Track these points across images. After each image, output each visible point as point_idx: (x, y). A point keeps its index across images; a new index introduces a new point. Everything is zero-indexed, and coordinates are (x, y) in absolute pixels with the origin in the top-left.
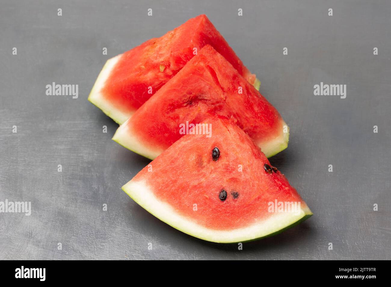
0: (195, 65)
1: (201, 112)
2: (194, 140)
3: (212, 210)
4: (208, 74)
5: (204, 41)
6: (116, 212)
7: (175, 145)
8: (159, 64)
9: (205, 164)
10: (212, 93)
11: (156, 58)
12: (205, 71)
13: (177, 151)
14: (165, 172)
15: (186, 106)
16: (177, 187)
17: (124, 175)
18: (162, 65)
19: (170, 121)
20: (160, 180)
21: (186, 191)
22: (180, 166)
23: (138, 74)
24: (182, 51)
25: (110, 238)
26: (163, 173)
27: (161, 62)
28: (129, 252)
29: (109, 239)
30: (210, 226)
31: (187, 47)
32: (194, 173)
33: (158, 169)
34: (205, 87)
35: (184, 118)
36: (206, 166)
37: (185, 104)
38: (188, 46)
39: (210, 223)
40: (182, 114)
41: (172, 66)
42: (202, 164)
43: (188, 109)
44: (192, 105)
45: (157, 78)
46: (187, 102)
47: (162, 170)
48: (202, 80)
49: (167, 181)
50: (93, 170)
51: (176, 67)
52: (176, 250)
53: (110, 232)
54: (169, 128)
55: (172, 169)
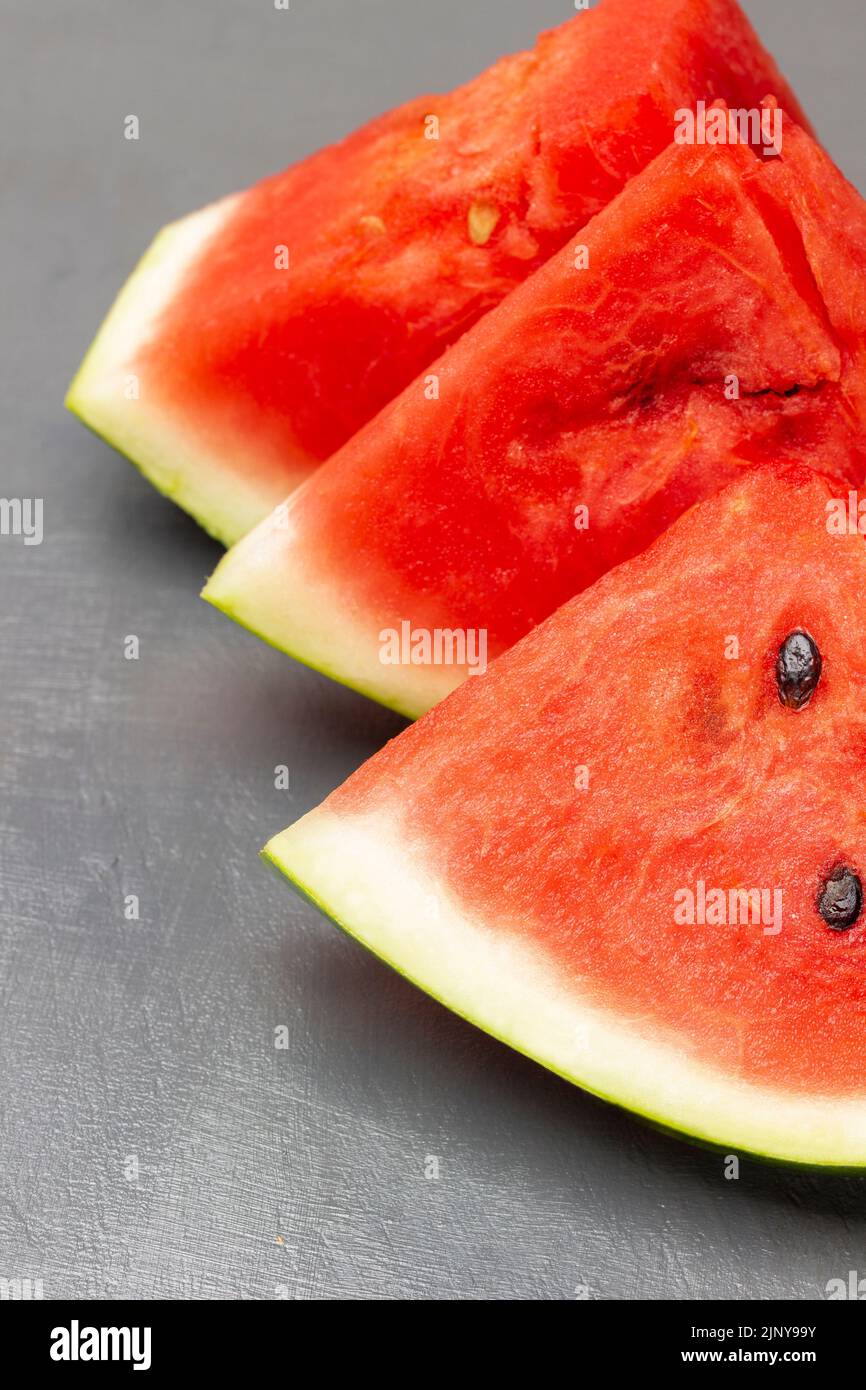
0: (692, 170)
1: (702, 451)
2: (677, 590)
3: (780, 981)
4: (753, 228)
5: (709, 84)
6: (218, 998)
7: (574, 614)
8: (465, 198)
9: (736, 721)
10: (770, 343)
11: (444, 174)
12: (739, 211)
13: (582, 647)
14: (509, 761)
15: (622, 413)
16: (580, 846)
17: (255, 803)
18: (483, 204)
19: (529, 499)
20: (481, 808)
21: (629, 869)
22: (597, 733)
23: (347, 257)
24: (598, 119)
25: (188, 1134)
26: (502, 771)
27: (476, 190)
28: (298, 1217)
29: (178, 1140)
30: (769, 1067)
31: (633, 93)
32: (677, 768)
33: (474, 746)
34: (732, 303)
35: (608, 481)
36: (743, 734)
37: (617, 403)
38: (641, 91)
39: (769, 1056)
40: (597, 460)
41: (541, 209)
42: (722, 724)
43: (628, 433)
44: (654, 408)
45: (449, 279)
46: (632, 387)
47: (498, 751)
48: (720, 261)
49: (523, 813)
50: (83, 777)
51: (562, 211)
52: (563, 1207)
53: (185, 1104)
54: (523, 536)
55: (552, 748)
